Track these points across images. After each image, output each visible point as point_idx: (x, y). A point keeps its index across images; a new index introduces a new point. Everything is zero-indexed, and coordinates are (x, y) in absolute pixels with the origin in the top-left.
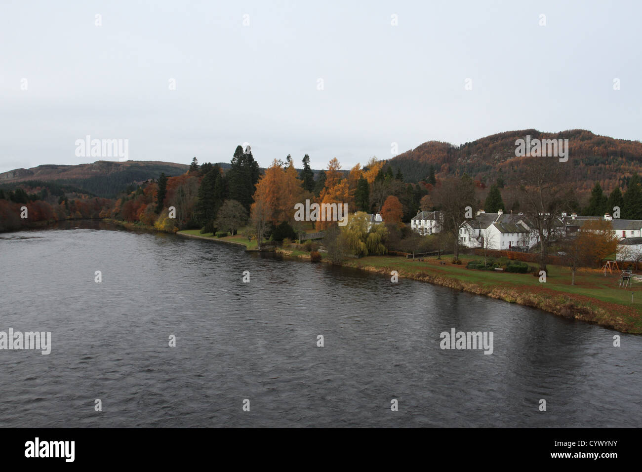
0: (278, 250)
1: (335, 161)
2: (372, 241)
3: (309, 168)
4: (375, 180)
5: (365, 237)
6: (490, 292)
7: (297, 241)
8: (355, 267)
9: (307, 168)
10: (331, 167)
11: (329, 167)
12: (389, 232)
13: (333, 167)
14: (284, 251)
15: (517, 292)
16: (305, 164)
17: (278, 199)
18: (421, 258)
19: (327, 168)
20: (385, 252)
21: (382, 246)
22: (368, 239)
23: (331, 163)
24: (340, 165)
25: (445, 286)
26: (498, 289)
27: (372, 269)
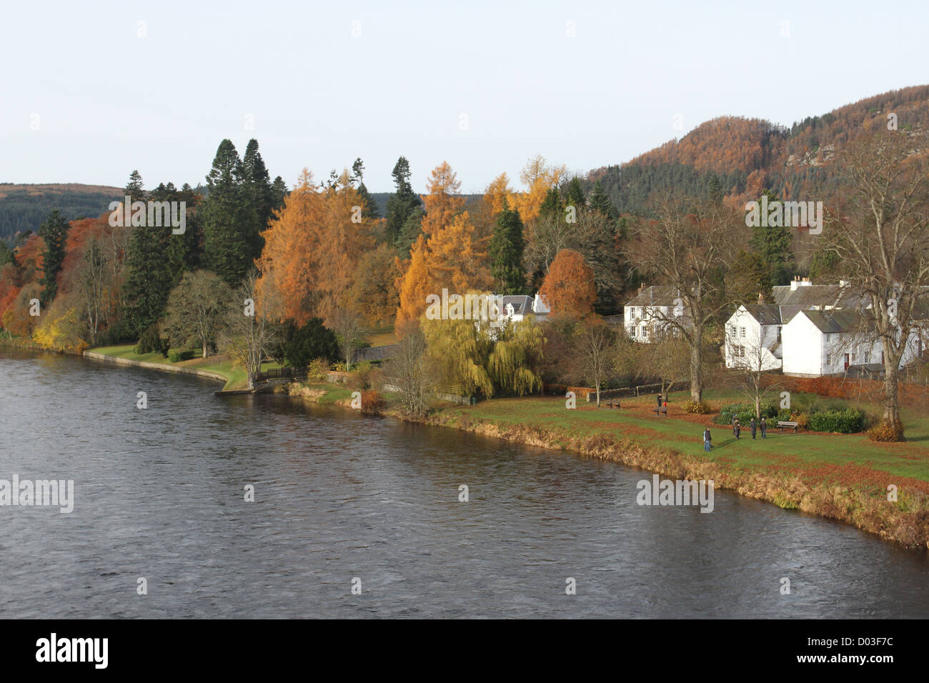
0: (296, 389)
1: (445, 169)
2: (500, 360)
3: (409, 190)
4: (540, 212)
5: (484, 352)
6: (742, 485)
7: (339, 366)
8: (455, 426)
9: (405, 191)
10: (436, 184)
11: (430, 185)
12: (546, 340)
13: (441, 184)
14: (307, 392)
15: (806, 483)
16: (400, 180)
17: (314, 266)
18: (615, 401)
19: (428, 187)
20: (535, 386)
21: (528, 372)
22: (492, 358)
23: (434, 174)
24: (457, 179)
25: (646, 469)
26: (762, 476)
27: (491, 431)
